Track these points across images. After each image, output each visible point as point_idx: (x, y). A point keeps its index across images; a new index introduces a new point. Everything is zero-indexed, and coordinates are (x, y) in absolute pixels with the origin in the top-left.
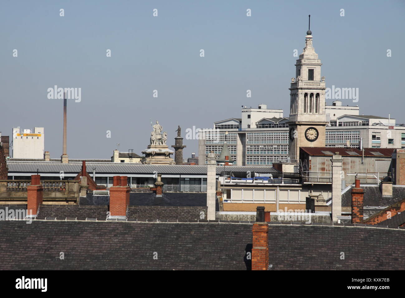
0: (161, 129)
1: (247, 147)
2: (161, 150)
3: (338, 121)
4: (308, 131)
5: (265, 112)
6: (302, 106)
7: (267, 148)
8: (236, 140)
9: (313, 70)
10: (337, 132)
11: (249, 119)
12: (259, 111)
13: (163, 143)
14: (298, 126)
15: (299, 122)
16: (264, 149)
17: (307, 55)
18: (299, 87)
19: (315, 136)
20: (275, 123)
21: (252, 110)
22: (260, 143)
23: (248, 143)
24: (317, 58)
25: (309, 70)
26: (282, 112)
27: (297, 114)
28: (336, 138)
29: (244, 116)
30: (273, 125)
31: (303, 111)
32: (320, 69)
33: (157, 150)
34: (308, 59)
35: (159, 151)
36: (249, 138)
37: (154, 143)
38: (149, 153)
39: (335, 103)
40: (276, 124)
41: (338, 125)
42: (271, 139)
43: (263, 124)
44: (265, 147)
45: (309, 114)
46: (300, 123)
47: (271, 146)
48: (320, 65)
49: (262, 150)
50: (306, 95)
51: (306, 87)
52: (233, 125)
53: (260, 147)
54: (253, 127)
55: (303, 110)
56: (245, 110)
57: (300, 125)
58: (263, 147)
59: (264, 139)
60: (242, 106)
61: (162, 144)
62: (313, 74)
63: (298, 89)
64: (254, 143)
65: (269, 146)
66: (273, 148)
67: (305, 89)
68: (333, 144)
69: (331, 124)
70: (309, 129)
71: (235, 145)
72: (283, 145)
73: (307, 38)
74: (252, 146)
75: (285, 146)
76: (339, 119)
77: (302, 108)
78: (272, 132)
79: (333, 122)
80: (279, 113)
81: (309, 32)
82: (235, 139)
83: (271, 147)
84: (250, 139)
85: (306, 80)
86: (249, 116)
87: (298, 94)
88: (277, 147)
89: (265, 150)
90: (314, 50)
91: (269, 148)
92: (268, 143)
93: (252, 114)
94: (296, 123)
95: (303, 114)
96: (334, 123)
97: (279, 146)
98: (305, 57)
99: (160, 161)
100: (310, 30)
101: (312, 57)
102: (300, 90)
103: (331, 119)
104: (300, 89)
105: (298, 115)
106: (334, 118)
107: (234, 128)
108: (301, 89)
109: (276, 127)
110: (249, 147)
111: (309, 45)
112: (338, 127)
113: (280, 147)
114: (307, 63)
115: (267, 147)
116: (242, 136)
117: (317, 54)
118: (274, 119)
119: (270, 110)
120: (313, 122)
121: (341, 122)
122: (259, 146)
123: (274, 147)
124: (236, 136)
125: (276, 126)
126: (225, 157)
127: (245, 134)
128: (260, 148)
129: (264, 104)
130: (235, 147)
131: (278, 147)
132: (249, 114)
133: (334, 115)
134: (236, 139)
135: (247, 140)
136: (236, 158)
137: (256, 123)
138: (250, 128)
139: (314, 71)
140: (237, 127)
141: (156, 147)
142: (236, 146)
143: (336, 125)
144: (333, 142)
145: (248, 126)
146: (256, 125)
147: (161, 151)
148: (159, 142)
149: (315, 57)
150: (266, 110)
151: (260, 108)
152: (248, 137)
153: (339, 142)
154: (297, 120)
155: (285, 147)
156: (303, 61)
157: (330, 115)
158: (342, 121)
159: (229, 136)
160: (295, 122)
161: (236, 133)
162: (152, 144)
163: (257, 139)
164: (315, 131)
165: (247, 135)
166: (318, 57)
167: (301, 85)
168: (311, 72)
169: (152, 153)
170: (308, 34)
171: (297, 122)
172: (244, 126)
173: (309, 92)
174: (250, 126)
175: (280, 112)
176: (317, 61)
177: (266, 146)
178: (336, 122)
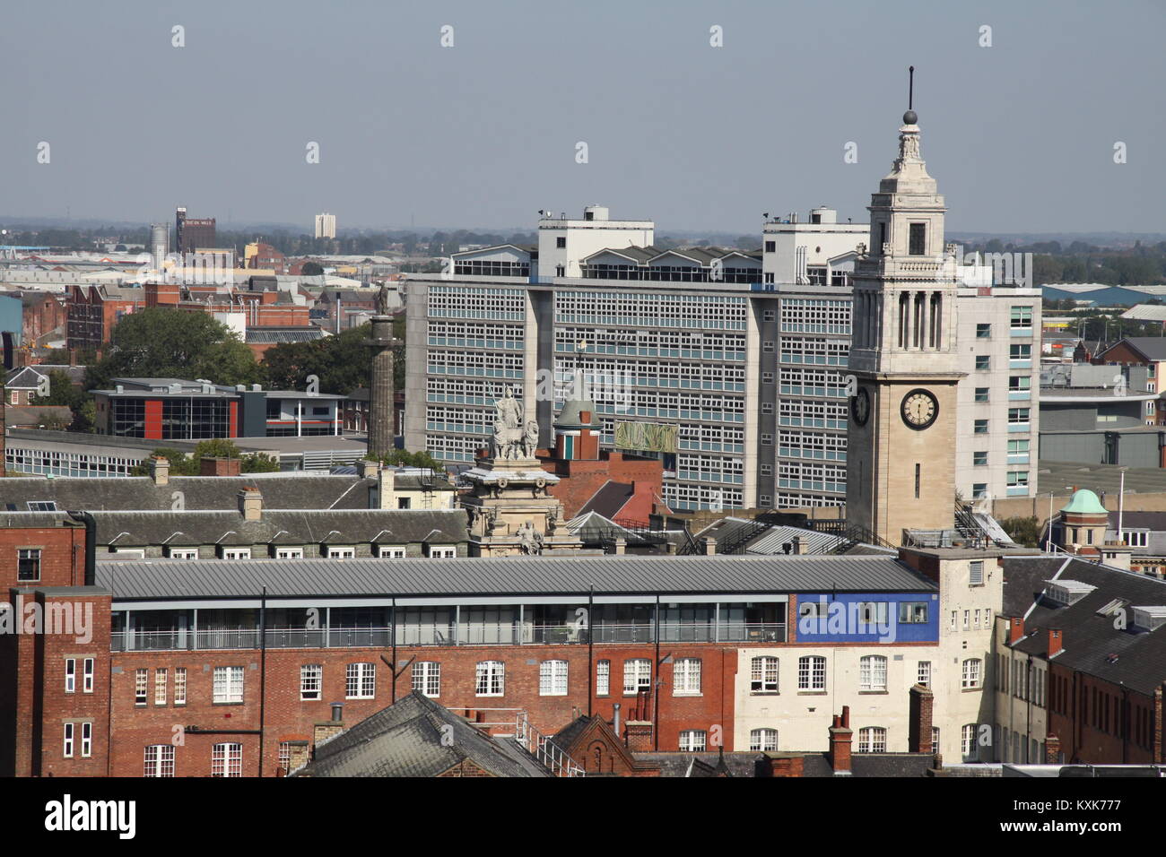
0: (518, 410)
1: (556, 330)
2: (524, 475)
3: (830, 270)
4: (911, 399)
5: (605, 228)
6: (892, 328)
7: (619, 337)
8: (522, 310)
9: (924, 225)
10: (831, 301)
11: (561, 250)
12: (587, 228)
13: (528, 453)
14: (882, 386)
15: (885, 376)
16: (610, 340)
17: (907, 183)
18: (887, 274)
19: (929, 414)
20: (638, 266)
21: (570, 224)
22: (597, 320)
23: (559, 320)
24: (934, 190)
25: (912, 225)
26: (651, 229)
27: (879, 353)
28: (828, 318)
29: (547, 241)
30: (633, 270)
31: (897, 344)
32: (943, 221)
33: (511, 476)
34: (909, 194)
35: (519, 478)
36: (563, 304)
37: (503, 453)
38: (489, 483)
39: (819, 216)
40: (641, 268)
41: (829, 281)
42: (630, 311)
43: (603, 267)
44: (611, 334)
45: (913, 352)
46: (889, 379)
47: (630, 332)
48: (943, 212)
49: (604, 343)
50: (904, 297)
51: (904, 274)
52: (509, 263)
53: (597, 332)
54: (574, 273)
55: (896, 339)
56: (550, 223)
57: (888, 383)
58: (606, 333)
59: (610, 311)
60: (541, 212)
61: (525, 455)
62: (923, 236)
63: (881, 281)
64: (578, 320)
65: (625, 332)
66: (637, 339)
67: (901, 280)
68: (819, 337)
69: (809, 277)
70: (911, 394)
71: (521, 324)
72: (665, 330)
73: (905, 133)
74: (572, 329)
75: (672, 334)
76: (834, 262)
77: (892, 336)
78: (635, 291)
79: (815, 272)
80: (643, 232)
81: (911, 116)
82: (520, 307)
83: (632, 335)
84: (565, 308)
85: (903, 253)
86: (562, 243)
87: (882, 295)
88: (648, 336)
89: (613, 343)
90: (924, 167)
91: (624, 337)
92: (620, 322)
93: (571, 236)
94: (878, 379)
95: (895, 353)
96: (817, 275)
97: (656, 333)
98: (900, 188)
99: (522, 506)
100: (913, 110)
101: (921, 189)
102: (887, 285)
103: (810, 263)
104: (887, 280)
105: (883, 356)
106: (820, 260)
107: (514, 275)
108: (892, 280)
109: (641, 279)
110: (564, 331)
111: (909, 153)
112: (830, 288)
113: (659, 336)
114: (906, 205)
115: (617, 334)
116: (542, 298)
117: (934, 180)
118: (634, 250)
119: (619, 224)
120: (924, 375)
121: (840, 273)
122: (593, 330)
123: (639, 334)
124: (522, 298)
125: (641, 274)
126: (581, 413)
127: (551, 293)
128: (596, 336)
129: (601, 206)
130: (519, 330)
131: (653, 336)
132: (560, 234)
133: (818, 250)
134: (522, 305)
135: (557, 311)
136: (521, 362)
137: (582, 261)
138: (563, 275)
139: (927, 227)
140: (523, 270)
141: (508, 467)
142: (522, 327)
143: (824, 283)
144: (818, 330)
145: (558, 269)
146: (582, 267)
147: (523, 478)
148: (516, 450)
149: (928, 187)
150: (609, 224)
151: (589, 216)
152: (561, 302)
153: (836, 331)
154: (878, 370)
155: (674, 337)
156: (896, 202)
157: (808, 251)
158: (843, 270)
159: (502, 297)
160: (874, 375)
161: (522, 290)
162: (498, 457)
163: (588, 310)
164: (928, 399)
165: (556, 295)
166: (935, 187)
167: (890, 269)
168: (918, 233)
169: (500, 484)
170: (907, 121)
171: (881, 376)
172: (546, 270)
173: (913, 288)
174: (563, 269)
175: (646, 229)
176: (933, 199)
177: (613, 331)
178: (824, 272)
